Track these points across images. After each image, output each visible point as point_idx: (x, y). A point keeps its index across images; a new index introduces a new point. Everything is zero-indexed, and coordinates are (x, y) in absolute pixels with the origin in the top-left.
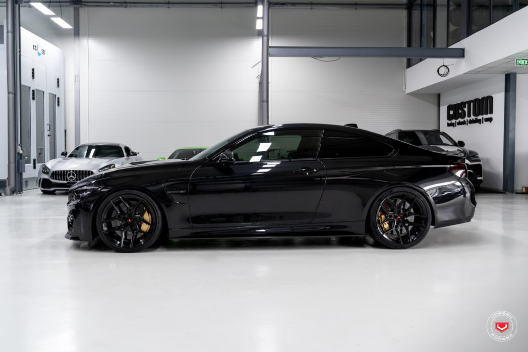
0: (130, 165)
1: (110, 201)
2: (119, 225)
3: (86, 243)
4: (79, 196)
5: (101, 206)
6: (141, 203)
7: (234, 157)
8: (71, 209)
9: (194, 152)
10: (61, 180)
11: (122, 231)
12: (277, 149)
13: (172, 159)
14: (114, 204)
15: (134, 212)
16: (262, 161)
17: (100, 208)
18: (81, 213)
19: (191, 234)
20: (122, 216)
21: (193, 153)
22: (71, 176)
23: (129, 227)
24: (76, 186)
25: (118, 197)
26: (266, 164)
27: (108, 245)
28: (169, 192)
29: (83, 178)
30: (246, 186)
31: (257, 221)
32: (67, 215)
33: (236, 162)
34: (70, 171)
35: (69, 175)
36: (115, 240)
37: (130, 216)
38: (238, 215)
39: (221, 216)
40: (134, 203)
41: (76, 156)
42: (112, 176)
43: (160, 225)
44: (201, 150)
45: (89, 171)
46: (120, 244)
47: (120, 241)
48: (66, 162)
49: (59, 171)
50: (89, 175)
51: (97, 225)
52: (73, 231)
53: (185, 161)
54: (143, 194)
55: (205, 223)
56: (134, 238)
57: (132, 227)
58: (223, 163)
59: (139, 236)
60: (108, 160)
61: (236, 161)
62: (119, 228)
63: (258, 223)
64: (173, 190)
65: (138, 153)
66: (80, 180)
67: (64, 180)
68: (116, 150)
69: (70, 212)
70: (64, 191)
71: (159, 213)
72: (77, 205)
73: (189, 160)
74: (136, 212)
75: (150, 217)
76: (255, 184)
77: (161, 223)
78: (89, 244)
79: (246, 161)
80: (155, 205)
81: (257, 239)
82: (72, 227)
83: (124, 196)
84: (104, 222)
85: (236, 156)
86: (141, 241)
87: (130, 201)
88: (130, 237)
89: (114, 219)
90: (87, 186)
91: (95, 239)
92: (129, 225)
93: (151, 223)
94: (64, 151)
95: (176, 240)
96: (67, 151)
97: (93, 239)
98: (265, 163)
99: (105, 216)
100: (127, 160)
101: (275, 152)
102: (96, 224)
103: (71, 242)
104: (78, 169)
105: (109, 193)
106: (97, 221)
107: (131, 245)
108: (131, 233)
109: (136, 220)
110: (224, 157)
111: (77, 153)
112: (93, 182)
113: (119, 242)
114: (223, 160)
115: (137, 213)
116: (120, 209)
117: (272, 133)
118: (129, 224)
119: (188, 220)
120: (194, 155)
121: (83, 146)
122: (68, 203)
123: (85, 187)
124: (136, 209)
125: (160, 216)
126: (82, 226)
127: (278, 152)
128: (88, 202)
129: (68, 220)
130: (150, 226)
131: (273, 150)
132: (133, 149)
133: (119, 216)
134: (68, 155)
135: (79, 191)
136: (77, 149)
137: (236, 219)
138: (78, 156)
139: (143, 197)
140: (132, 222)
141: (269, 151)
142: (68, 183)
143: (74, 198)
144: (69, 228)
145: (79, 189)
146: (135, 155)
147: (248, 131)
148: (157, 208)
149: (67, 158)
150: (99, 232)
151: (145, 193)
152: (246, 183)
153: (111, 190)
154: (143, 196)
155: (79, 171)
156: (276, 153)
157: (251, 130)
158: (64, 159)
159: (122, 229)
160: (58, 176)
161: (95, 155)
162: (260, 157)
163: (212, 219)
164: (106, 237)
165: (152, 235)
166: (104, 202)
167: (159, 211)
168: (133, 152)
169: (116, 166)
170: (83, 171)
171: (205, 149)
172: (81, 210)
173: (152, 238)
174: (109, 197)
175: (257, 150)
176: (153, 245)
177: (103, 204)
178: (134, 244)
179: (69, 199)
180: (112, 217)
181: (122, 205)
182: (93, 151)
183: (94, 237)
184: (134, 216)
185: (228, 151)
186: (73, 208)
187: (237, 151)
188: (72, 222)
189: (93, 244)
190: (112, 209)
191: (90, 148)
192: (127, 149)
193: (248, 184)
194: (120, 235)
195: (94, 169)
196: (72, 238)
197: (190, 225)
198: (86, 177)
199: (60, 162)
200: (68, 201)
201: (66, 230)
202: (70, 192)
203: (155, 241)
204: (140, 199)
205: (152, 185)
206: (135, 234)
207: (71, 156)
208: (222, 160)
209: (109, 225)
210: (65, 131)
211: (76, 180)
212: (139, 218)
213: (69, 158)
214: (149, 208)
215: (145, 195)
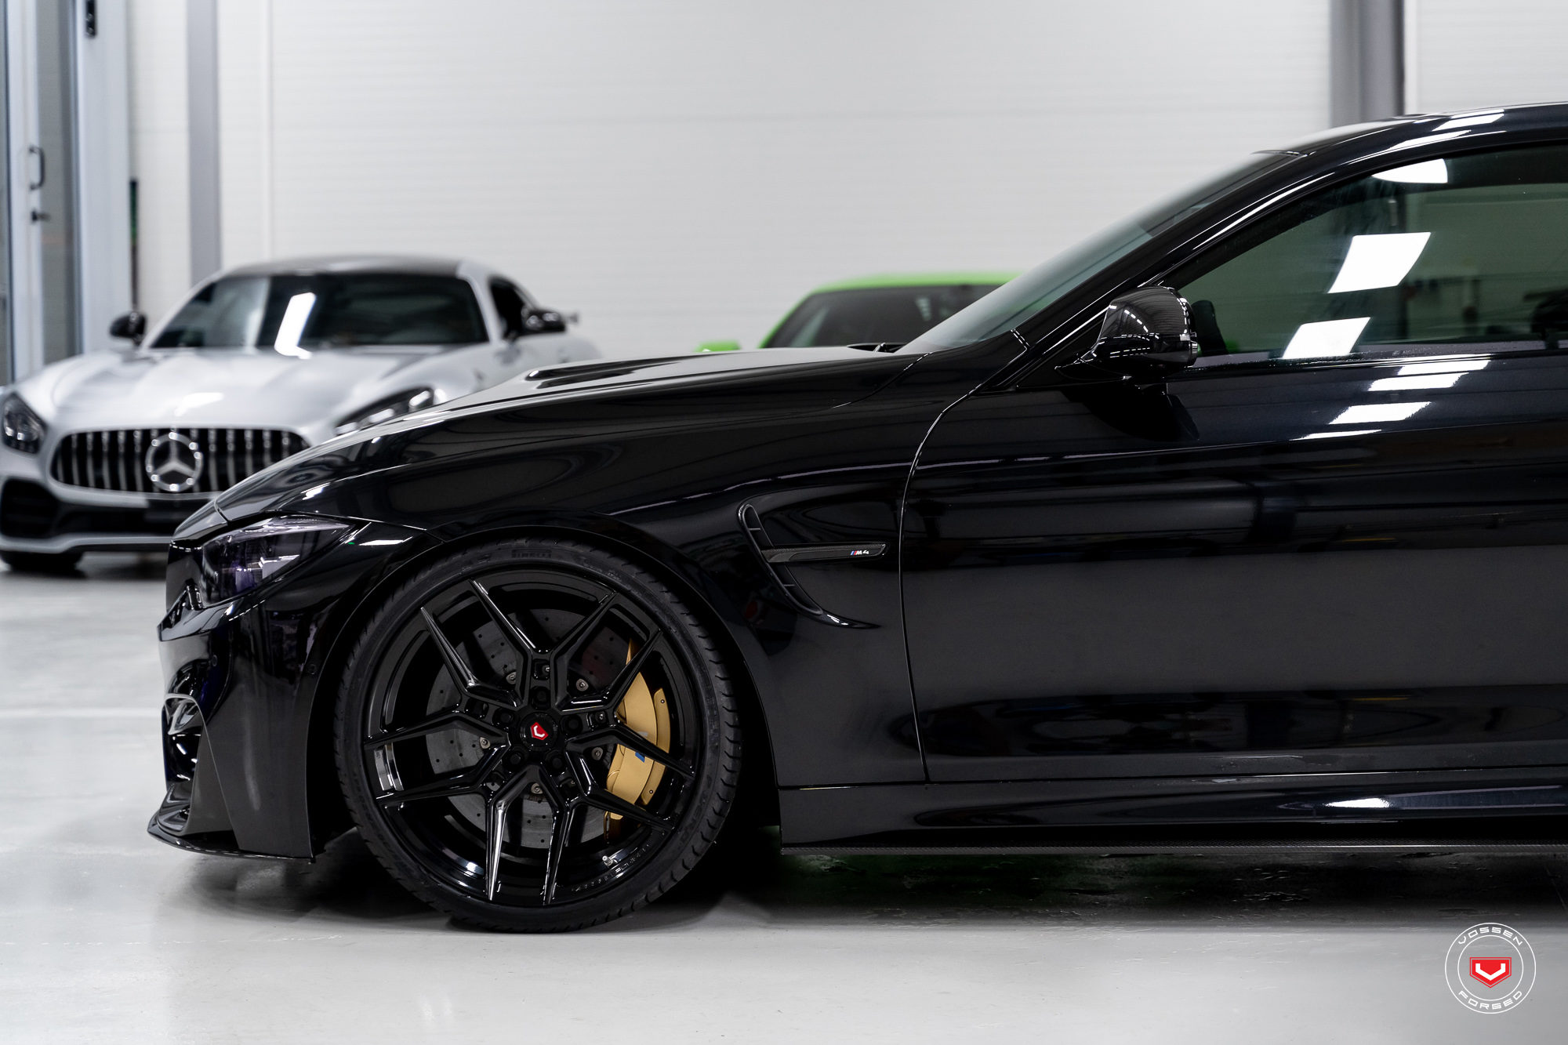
0: (534, 387)
1: (416, 611)
2: (472, 758)
3: (269, 874)
4: (229, 579)
5: (365, 639)
6: (609, 621)
7: (1191, 328)
8: (185, 659)
9: (923, 304)
10: (115, 486)
11: (489, 801)
12: (1457, 281)
13: (787, 343)
14: (444, 627)
15: (563, 682)
16: (1368, 349)
17: (358, 651)
18: (242, 686)
19: (918, 818)
20: (494, 705)
21: (916, 311)
22: (174, 464)
23: (533, 771)
24: (211, 522)
25: (462, 588)
26: (1391, 373)
27: (408, 885)
28: (782, 556)
29: (241, 476)
30: (1259, 516)
31: (1337, 740)
32: (161, 697)
33: (1202, 363)
34: (164, 432)
35: (162, 456)
36: (453, 856)
37: (539, 699)
38: (1210, 699)
39: (1100, 704)
40: (560, 620)
41: (198, 342)
42: (426, 455)
43: (728, 762)
44: (963, 294)
45: (276, 435)
46: (479, 880)
47: (481, 859)
48: (138, 377)
49: (98, 435)
50: (277, 456)
51: (340, 759)
52: (196, 791)
53: (875, 354)
54: (618, 563)
55: (1001, 750)
56: (565, 842)
57: (550, 770)
58: (1123, 364)
59: (593, 830)
60: (390, 363)
61: (1205, 353)
62: (473, 778)
63: (1344, 754)
64: (804, 543)
65: (575, 319)
66: (223, 485)
67: (132, 488)
68: (438, 302)
69: (180, 675)
70: (129, 559)
71: (720, 686)
72: (220, 637)
73: (906, 350)
74: (573, 677)
75: (664, 708)
76: (1315, 502)
77: (729, 748)
78: (292, 879)
79: (1262, 357)
80: (696, 633)
81: (1340, 856)
82: (188, 769)
83: (503, 579)
84: (379, 741)
85: (1202, 318)
86: (610, 859)
87: (539, 613)
88: (538, 837)
89: (444, 719)
90: (276, 515)
91: (329, 846)
92: (534, 758)
93: (665, 747)
94: (122, 307)
95: (819, 860)
96: (148, 307)
97: (318, 848)
98: (1389, 362)
99: (389, 707)
100: (508, 358)
101: (1448, 293)
102: (332, 752)
103: (184, 861)
104: (212, 422)
105: (409, 562)
106: (340, 730)
107: (549, 888)
108: (545, 808)
109: (578, 730)
110: (1130, 326)
111: (203, 322)
112: (311, 493)
113: (471, 867)
114: (1120, 345)
115: (583, 684)
116: (479, 663)
117: (1435, 172)
118: (534, 754)
119: (898, 731)
120: (921, 326)
121: (239, 280)
122: (166, 624)
123: (267, 527)
124: (577, 659)
125: (723, 701)
126: (249, 765)
127: (1467, 302)
128: (284, 616)
129: (166, 726)
130: (660, 768)
131: (1434, 284)
132: (540, 293)
133: (472, 704)
134: (153, 332)
135: (233, 547)
136: (206, 295)
137: (1200, 725)
138: (208, 339)
139: (612, 586)
140: (555, 740)
141: (1409, 288)
142: (155, 505)
143: (201, 596)
144: (170, 776)
145: (231, 536)
146: (556, 327)
147: (1282, 156)
148: (709, 656)
149: (145, 350)
150: (351, 802)
151: (631, 558)
152: (1256, 495)
153: (420, 542)
154: (617, 580)
155: (222, 433)
156: (1455, 302)
157: (1302, 149)
158: (130, 359)
159: (495, 787)
160: (98, 466)
161: (315, 334)
162: (1358, 325)
163: (1045, 728)
164: (398, 831)
165: (678, 821)
166: (380, 617)
167: (716, 673)
168: (540, 314)
169: (441, 395)
170: (240, 433)
171: (989, 288)
172: (240, 665)
173: (676, 842)
174: (412, 584)
175: (1332, 277)
176: (681, 885)
177: (372, 627)
178: (565, 880)
179: (170, 598)
180: (432, 707)
181: (487, 634)
182: (301, 306)
183: (320, 836)
184: (561, 707)
185: (1154, 294)
186: (197, 650)
187: (1208, 286)
188: (190, 738)
189: (315, 873)
190: (429, 660)
191: (283, 287)
192: (506, 295)
193: (1271, 503)
194: (480, 824)
195: (307, 419)
196: (190, 840)
197: (911, 765)
198: (259, 466)
199: (104, 376)
200: (162, 613)
201: (154, 787)
202: (175, 555)
203: (692, 860)
204: (604, 596)
205: (683, 508)
206: (571, 816)
207: (170, 340)
208: (1111, 344)
209: (412, 761)
210: (134, 186)
211: (204, 484)
212: (594, 713)
213: (158, 354)
214: (656, 656)
215: (633, 572)
